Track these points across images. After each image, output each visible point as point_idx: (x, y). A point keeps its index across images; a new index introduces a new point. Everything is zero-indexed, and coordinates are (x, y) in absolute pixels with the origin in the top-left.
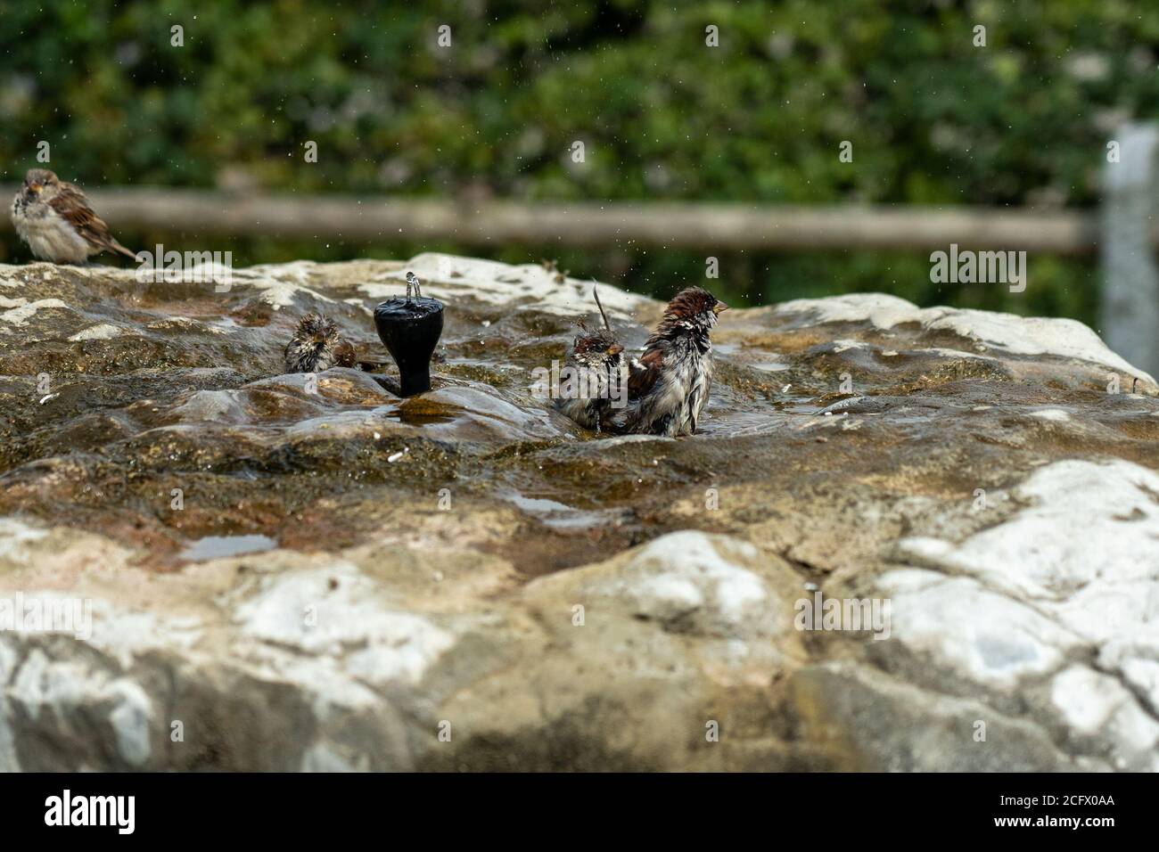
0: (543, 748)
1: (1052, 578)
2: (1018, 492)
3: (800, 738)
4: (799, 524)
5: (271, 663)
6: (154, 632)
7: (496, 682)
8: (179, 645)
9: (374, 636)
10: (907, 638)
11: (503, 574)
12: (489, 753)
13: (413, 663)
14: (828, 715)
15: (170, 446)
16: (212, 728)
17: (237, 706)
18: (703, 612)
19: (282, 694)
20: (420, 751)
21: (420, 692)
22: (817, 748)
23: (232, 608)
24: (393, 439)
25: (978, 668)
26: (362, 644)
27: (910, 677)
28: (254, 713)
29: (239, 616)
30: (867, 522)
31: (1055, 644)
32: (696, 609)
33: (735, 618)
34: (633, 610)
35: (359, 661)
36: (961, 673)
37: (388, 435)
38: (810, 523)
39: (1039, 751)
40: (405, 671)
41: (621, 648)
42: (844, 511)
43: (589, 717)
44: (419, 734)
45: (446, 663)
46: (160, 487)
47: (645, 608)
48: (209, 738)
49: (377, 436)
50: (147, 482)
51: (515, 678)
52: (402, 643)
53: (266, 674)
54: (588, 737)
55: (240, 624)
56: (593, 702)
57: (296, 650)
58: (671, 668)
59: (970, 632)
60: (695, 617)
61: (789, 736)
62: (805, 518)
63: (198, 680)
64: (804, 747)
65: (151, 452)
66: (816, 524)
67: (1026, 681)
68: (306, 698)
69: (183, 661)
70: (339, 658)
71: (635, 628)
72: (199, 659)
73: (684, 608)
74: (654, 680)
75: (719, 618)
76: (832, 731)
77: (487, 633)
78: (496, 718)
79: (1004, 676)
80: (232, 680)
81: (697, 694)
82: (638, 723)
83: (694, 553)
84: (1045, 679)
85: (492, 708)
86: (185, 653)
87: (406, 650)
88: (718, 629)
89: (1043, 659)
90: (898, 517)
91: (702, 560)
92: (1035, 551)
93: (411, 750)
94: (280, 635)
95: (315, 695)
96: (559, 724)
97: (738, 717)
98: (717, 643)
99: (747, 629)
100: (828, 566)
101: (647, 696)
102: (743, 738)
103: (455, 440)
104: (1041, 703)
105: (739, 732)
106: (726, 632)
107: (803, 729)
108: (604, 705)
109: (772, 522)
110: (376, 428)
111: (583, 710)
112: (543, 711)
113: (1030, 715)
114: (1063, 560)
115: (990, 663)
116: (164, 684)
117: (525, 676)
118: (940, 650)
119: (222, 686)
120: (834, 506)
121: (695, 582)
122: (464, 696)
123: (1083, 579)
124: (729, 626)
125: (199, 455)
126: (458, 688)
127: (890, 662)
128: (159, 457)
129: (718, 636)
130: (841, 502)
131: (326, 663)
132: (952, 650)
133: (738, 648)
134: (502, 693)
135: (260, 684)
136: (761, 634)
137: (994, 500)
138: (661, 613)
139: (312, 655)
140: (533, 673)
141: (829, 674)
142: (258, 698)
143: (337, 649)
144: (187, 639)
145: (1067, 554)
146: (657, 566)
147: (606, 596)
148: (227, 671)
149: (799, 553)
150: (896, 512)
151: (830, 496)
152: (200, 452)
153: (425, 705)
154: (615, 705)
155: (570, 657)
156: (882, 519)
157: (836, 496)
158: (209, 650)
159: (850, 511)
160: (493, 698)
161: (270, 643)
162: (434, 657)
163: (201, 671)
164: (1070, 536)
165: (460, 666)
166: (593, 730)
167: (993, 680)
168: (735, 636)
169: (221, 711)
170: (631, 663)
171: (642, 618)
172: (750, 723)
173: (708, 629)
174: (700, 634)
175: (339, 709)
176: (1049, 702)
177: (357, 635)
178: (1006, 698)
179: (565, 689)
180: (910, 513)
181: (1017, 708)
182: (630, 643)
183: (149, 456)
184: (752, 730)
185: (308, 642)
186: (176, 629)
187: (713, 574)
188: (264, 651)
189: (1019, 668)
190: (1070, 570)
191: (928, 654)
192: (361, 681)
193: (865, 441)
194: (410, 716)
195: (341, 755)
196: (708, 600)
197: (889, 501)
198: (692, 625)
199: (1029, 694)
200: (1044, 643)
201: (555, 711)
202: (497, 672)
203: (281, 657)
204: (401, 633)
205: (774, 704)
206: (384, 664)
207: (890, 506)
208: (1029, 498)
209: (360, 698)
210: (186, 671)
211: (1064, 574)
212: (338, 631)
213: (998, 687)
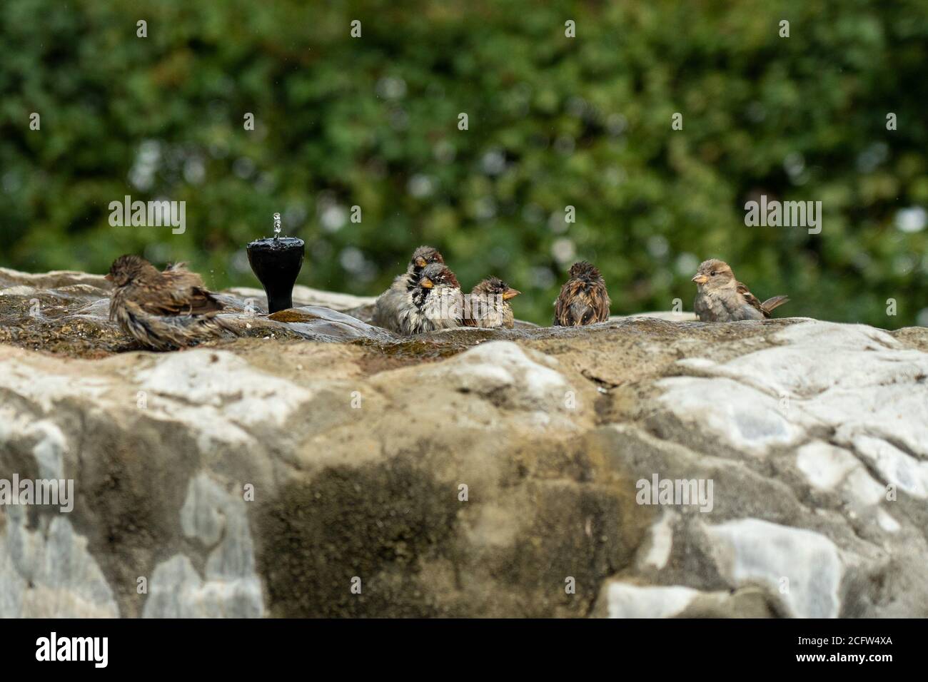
0: (382, 479)
1: (799, 386)
2: (774, 337)
3: (590, 480)
4: (593, 356)
5: (164, 409)
6: (69, 384)
7: (345, 431)
8: (89, 394)
9: (247, 390)
10: (679, 411)
11: (352, 372)
12: (339, 482)
13: (279, 411)
14: (614, 463)
15: (79, 327)
16: (115, 460)
17: (136, 441)
18: (513, 389)
19: (172, 431)
20: (283, 480)
21: (283, 433)
22: (604, 488)
23: (132, 374)
24: (262, 329)
25: (737, 437)
26: (238, 397)
27: (681, 441)
28: (149, 446)
29: (137, 379)
30: (649, 355)
31: (799, 423)
32: (508, 386)
33: (540, 394)
34: (457, 385)
35: (235, 410)
36: (722, 441)
37: (257, 326)
38: (603, 355)
39: (786, 502)
40: (271, 416)
41: (447, 408)
42: (630, 348)
43: (421, 455)
44: (282, 466)
45: (305, 411)
46: (71, 345)
47: (466, 384)
48: (114, 468)
49: (249, 326)
50: (60, 342)
51: (361, 428)
52: (269, 395)
53: (159, 415)
54: (419, 471)
55: (140, 383)
56: (424, 444)
57: (184, 400)
58: (487, 423)
59: (730, 410)
60: (506, 392)
61: (582, 478)
62: (598, 352)
63: (105, 420)
64: (594, 487)
65: (63, 330)
66: (607, 356)
67: (775, 450)
68: (191, 434)
69: (93, 405)
70: (218, 407)
71: (458, 397)
72: (105, 404)
73: (499, 385)
74: (473, 430)
75: (527, 394)
76: (617, 476)
77: (338, 393)
78: (345, 455)
79: (758, 446)
80: (133, 420)
81: (508, 443)
82: (460, 463)
83: (508, 352)
84: (791, 450)
85: (341, 448)
86: (94, 399)
87: (273, 400)
88: (525, 403)
89: (790, 435)
90: (674, 351)
91: (513, 357)
92: (785, 368)
93: (276, 478)
94: (170, 390)
95: (199, 432)
96: (396, 460)
97: (540, 462)
98: (525, 414)
99: (550, 403)
100: (616, 382)
101: (467, 442)
102: (545, 478)
103: (313, 334)
104: (788, 468)
105: (541, 474)
106: (533, 404)
107: (593, 473)
108: (432, 447)
109: (572, 353)
110: (249, 321)
111: (416, 449)
112: (383, 451)
113: (779, 476)
114: (808, 374)
115: (747, 435)
116: (77, 424)
117: (368, 426)
118: (706, 422)
119: (124, 424)
120: (622, 346)
121: (507, 369)
122: (319, 439)
123: (824, 385)
124: (535, 401)
125: (103, 333)
126: (315, 434)
127: (666, 432)
128: (70, 334)
129: (526, 408)
130: (628, 344)
131: (208, 410)
132: (715, 423)
133: (541, 417)
134: (350, 438)
135: (155, 423)
136: (560, 410)
137: (754, 341)
138: (479, 387)
139: (197, 404)
140: (374, 426)
141: (616, 433)
142: (152, 434)
143: (217, 400)
144: (96, 391)
145: (811, 370)
146: (476, 360)
147: (435, 377)
148: (127, 413)
149: (594, 373)
150: (673, 348)
151: (620, 341)
152: (103, 331)
153: (287, 444)
154: (441, 448)
155: (405, 414)
156: (662, 352)
157: (624, 341)
158: (114, 399)
159: (635, 348)
160: (342, 441)
161: (162, 395)
162: (296, 406)
163: (107, 413)
164: (814, 359)
165: (316, 415)
166: (423, 465)
167: (749, 448)
168: (539, 409)
169: (123, 445)
170: (454, 418)
171: (465, 391)
172: (551, 468)
173: (516, 401)
174: (511, 407)
175: (217, 443)
176: (794, 467)
177: (233, 390)
178: (759, 463)
179: (401, 435)
180: (684, 348)
181: (769, 471)
182: (454, 404)
183: (62, 333)
184: (551, 473)
185: (194, 395)
186: (87, 384)
187: (522, 365)
188: (158, 401)
189: (770, 439)
190: (813, 381)
191: (695, 424)
192: (235, 423)
193: (650, 329)
194: (275, 452)
195: (219, 482)
196: (517, 381)
197: (667, 342)
198: (504, 399)
199: (778, 461)
200: (790, 422)
201: (392, 450)
202: (345, 424)
203: (171, 405)
204: (270, 389)
205: (570, 454)
206: (255, 410)
207: (668, 345)
208: (782, 341)
209: (235, 435)
210: (95, 412)
211: (808, 383)
212: (217, 387)
213: (753, 454)
